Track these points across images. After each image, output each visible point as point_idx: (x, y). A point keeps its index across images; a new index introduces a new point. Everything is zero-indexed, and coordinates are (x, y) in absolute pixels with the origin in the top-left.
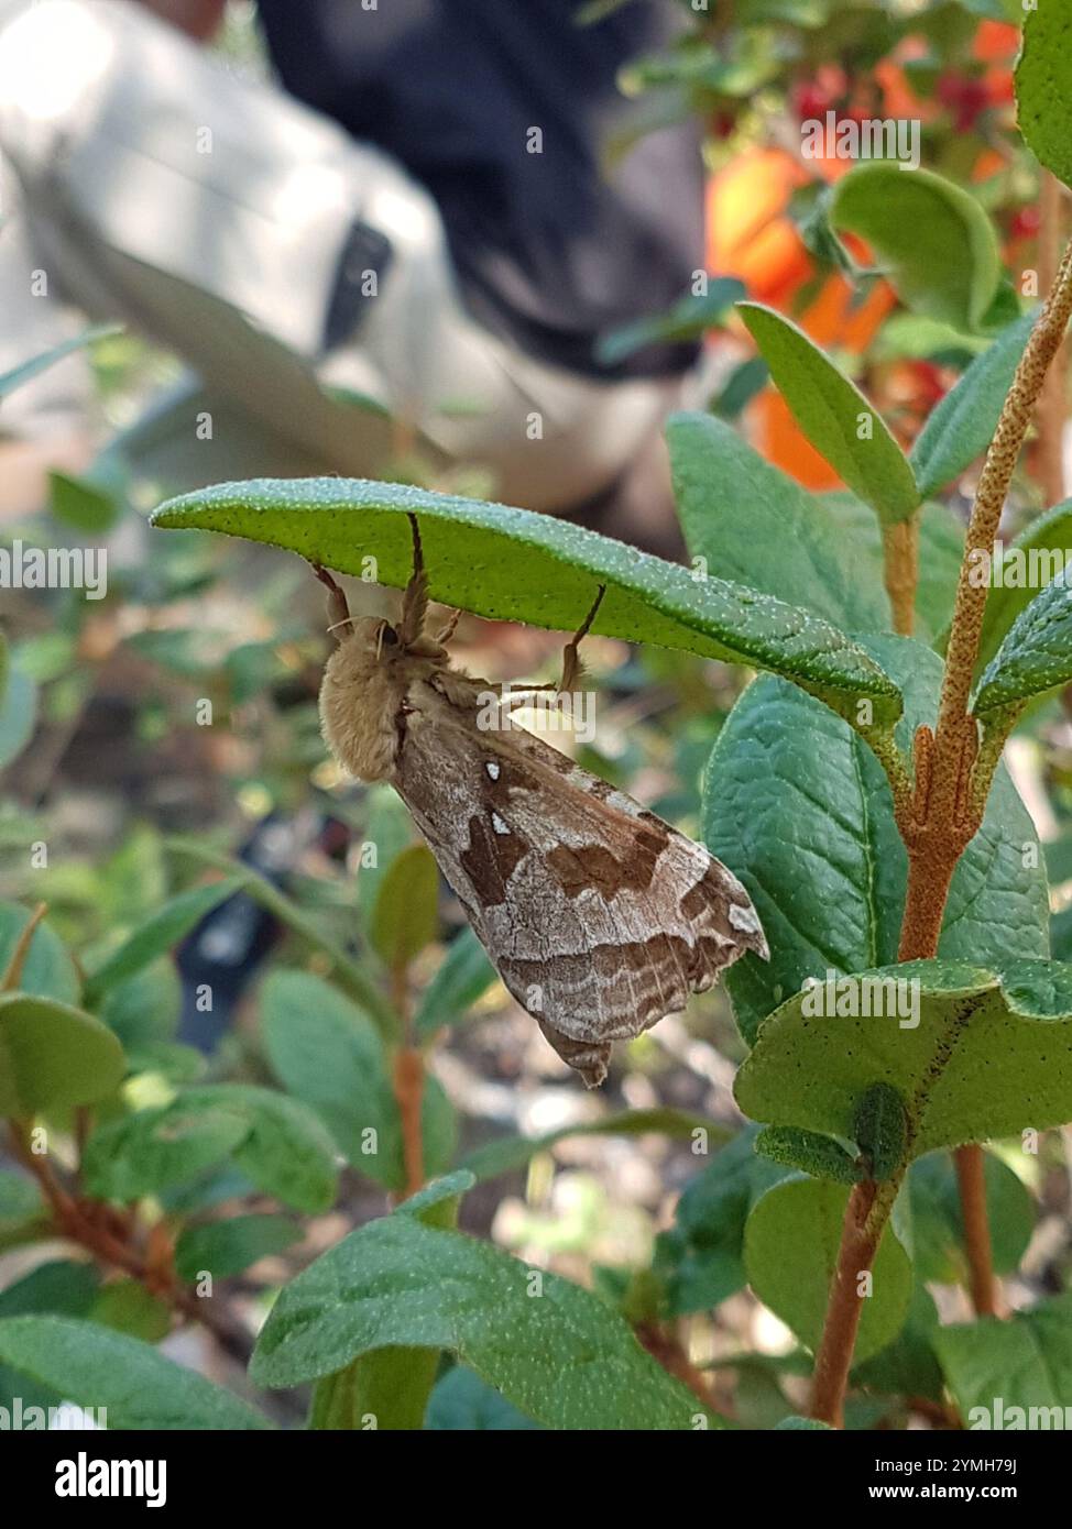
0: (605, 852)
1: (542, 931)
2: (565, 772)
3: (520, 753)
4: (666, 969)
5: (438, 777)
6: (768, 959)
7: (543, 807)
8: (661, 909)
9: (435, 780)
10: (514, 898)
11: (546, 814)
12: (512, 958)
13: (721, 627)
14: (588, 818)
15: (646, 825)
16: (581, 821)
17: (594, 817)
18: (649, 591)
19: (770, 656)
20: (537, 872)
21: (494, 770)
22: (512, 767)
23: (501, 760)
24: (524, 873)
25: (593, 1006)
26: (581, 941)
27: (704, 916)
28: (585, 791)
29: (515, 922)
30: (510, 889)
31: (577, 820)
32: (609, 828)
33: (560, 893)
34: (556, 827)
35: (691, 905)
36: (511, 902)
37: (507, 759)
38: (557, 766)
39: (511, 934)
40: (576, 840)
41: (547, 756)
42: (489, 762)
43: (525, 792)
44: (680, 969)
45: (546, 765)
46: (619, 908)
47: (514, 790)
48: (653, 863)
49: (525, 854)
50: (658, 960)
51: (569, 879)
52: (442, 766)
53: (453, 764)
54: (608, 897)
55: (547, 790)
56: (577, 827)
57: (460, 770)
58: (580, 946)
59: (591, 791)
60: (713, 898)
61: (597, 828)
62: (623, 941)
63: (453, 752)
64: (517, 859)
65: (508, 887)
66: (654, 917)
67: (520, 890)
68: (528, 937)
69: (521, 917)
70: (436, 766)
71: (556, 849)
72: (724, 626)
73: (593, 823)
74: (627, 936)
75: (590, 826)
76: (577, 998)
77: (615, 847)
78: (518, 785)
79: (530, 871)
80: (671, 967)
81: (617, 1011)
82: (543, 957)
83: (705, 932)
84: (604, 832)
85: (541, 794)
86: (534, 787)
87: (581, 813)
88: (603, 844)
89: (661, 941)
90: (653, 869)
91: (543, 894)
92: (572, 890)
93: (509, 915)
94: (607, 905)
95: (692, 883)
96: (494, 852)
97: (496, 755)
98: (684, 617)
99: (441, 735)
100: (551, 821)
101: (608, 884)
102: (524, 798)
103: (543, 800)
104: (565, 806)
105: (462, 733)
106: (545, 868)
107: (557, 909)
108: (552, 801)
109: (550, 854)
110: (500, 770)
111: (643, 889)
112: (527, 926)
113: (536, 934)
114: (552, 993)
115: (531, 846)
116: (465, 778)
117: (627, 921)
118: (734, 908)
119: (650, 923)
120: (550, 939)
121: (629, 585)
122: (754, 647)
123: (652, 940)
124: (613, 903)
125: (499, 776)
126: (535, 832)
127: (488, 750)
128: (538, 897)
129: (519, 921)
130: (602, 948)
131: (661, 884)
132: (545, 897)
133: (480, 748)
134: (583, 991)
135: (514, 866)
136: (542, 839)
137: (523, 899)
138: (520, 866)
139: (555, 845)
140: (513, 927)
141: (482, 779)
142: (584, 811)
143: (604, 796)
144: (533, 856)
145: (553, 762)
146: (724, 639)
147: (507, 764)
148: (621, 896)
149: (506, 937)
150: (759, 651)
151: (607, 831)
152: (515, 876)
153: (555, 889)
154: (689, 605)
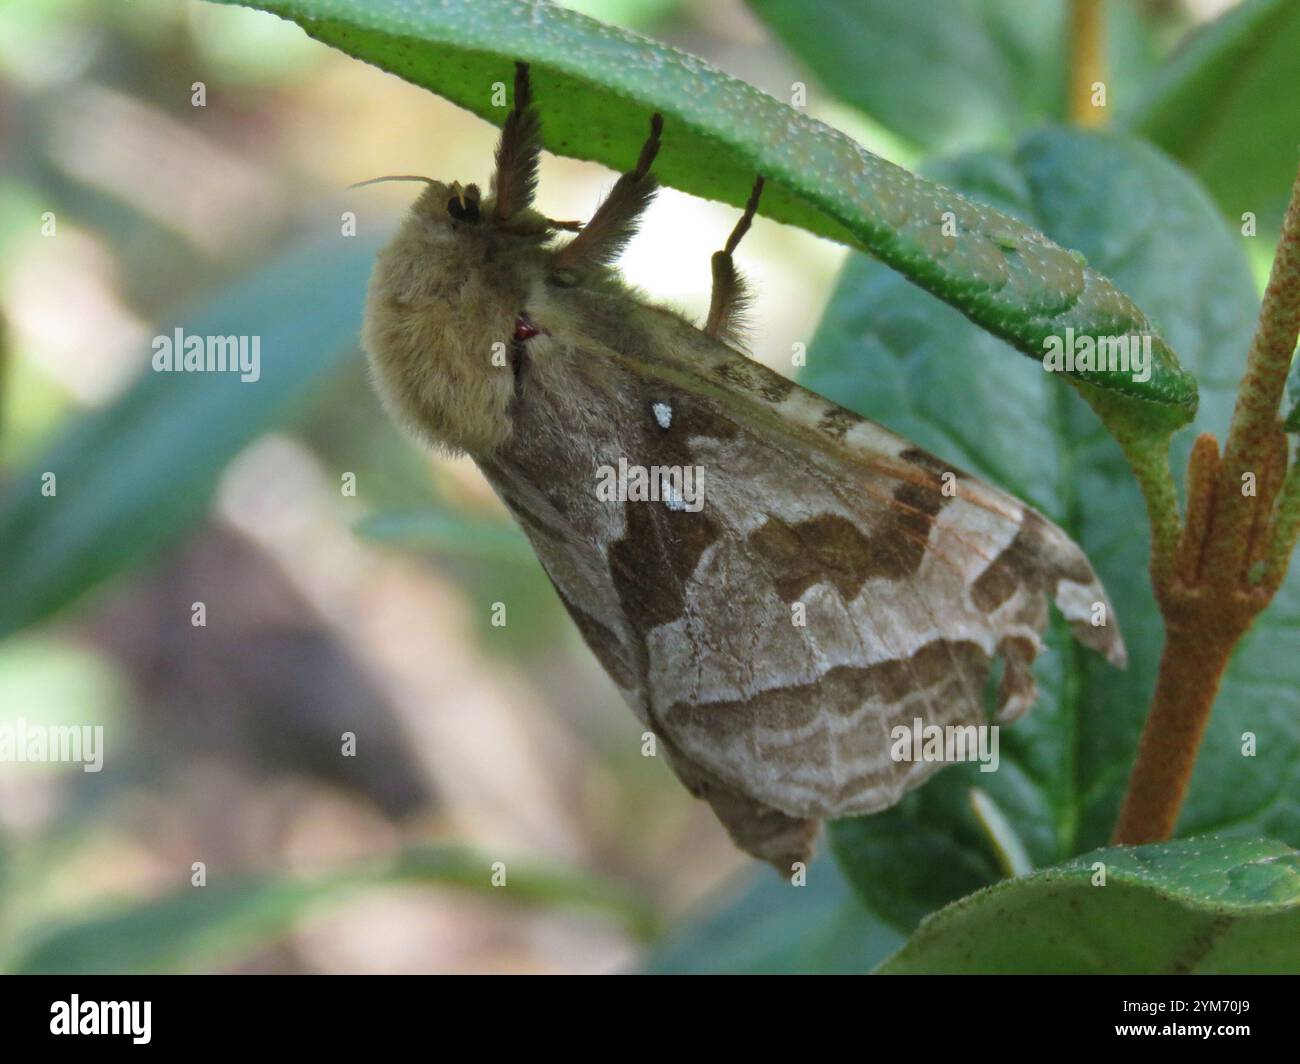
0: (844, 525)
1: (743, 654)
2: (777, 399)
3: (704, 379)
4: (944, 694)
5: (576, 431)
6: (1124, 665)
7: (744, 462)
8: (939, 602)
9: (572, 437)
10: (697, 609)
11: (747, 473)
12: (693, 703)
13: (970, 291)
14: (818, 473)
15: (914, 469)
16: (805, 478)
17: (826, 470)
18: (877, 229)
19: (1032, 341)
20: (735, 565)
21: (663, 414)
22: (694, 404)
23: (676, 396)
24: (714, 568)
25: (822, 762)
26: (805, 665)
27: (1015, 603)
28: (812, 426)
29: (700, 644)
30: (691, 594)
31: (798, 478)
32: (851, 486)
33: (770, 596)
34: (764, 493)
35: (989, 590)
36: (693, 614)
37: (686, 393)
38: (764, 390)
39: (693, 665)
40: (796, 510)
41: (748, 377)
42: (657, 402)
43: (712, 443)
44: (969, 690)
45: (746, 391)
46: (867, 611)
47: (696, 442)
48: (925, 531)
49: (715, 538)
50: (931, 680)
51: (785, 572)
52: (582, 413)
53: (598, 408)
54: (848, 593)
55: (749, 436)
56: (797, 489)
57: (611, 417)
58: (802, 674)
59: (825, 425)
60: (1029, 574)
61: (832, 488)
62: (873, 659)
63: (598, 391)
64: (703, 548)
65: (689, 593)
66: (926, 616)
67: (707, 594)
68: (722, 667)
69: (708, 637)
70: (574, 412)
71: (764, 528)
72: (975, 291)
73: (824, 481)
74: (880, 651)
75: (820, 485)
76: (798, 752)
77: (861, 514)
78: (703, 433)
79: (722, 564)
80: (956, 688)
81: (862, 767)
82: (744, 695)
83: (1015, 630)
84: (842, 493)
85: (740, 443)
86: (728, 433)
87: (806, 466)
88: (841, 512)
89: (939, 653)
90: (926, 542)
91: (743, 598)
92: (790, 590)
93: (690, 635)
94: (846, 607)
95: (992, 554)
96: (665, 539)
97: (665, 388)
98: (921, 275)
99: (580, 368)
100: (757, 484)
101: (847, 573)
102: (711, 452)
103: (742, 453)
104: (778, 458)
105: (613, 359)
106: (747, 558)
107: (766, 620)
108: (757, 452)
109: (756, 538)
110: (673, 413)
111: (906, 574)
112: (718, 650)
113: (733, 660)
114: (758, 748)
115: (725, 526)
116: (618, 427)
117: (881, 629)
118: (1065, 587)
119: (918, 626)
120: (755, 666)
121: (850, 218)
122: (1012, 325)
123: (921, 653)
124: (857, 604)
125: (672, 421)
126: (731, 503)
127: (655, 382)
128: (735, 603)
129: (706, 643)
130: (838, 673)
131: (939, 564)
132: (746, 604)
133: (641, 381)
134: (808, 740)
135: (698, 558)
136: (741, 514)
137: (711, 609)
138: (706, 558)
139: (763, 520)
140: (696, 653)
141: (645, 430)
142: (809, 461)
143: (843, 431)
144: (728, 542)
145: (758, 386)
146: (971, 311)
147: (684, 401)
148: (871, 590)
149: (684, 670)
150: (1017, 333)
151: (849, 491)
152: (699, 573)
153: (762, 588)
154: (930, 256)
